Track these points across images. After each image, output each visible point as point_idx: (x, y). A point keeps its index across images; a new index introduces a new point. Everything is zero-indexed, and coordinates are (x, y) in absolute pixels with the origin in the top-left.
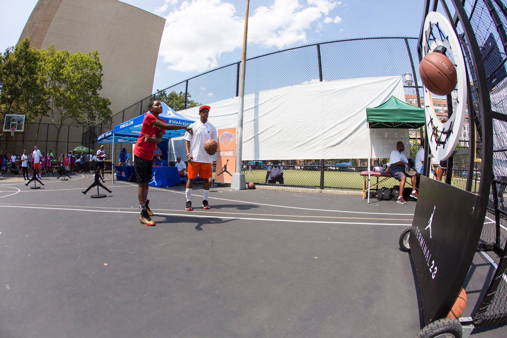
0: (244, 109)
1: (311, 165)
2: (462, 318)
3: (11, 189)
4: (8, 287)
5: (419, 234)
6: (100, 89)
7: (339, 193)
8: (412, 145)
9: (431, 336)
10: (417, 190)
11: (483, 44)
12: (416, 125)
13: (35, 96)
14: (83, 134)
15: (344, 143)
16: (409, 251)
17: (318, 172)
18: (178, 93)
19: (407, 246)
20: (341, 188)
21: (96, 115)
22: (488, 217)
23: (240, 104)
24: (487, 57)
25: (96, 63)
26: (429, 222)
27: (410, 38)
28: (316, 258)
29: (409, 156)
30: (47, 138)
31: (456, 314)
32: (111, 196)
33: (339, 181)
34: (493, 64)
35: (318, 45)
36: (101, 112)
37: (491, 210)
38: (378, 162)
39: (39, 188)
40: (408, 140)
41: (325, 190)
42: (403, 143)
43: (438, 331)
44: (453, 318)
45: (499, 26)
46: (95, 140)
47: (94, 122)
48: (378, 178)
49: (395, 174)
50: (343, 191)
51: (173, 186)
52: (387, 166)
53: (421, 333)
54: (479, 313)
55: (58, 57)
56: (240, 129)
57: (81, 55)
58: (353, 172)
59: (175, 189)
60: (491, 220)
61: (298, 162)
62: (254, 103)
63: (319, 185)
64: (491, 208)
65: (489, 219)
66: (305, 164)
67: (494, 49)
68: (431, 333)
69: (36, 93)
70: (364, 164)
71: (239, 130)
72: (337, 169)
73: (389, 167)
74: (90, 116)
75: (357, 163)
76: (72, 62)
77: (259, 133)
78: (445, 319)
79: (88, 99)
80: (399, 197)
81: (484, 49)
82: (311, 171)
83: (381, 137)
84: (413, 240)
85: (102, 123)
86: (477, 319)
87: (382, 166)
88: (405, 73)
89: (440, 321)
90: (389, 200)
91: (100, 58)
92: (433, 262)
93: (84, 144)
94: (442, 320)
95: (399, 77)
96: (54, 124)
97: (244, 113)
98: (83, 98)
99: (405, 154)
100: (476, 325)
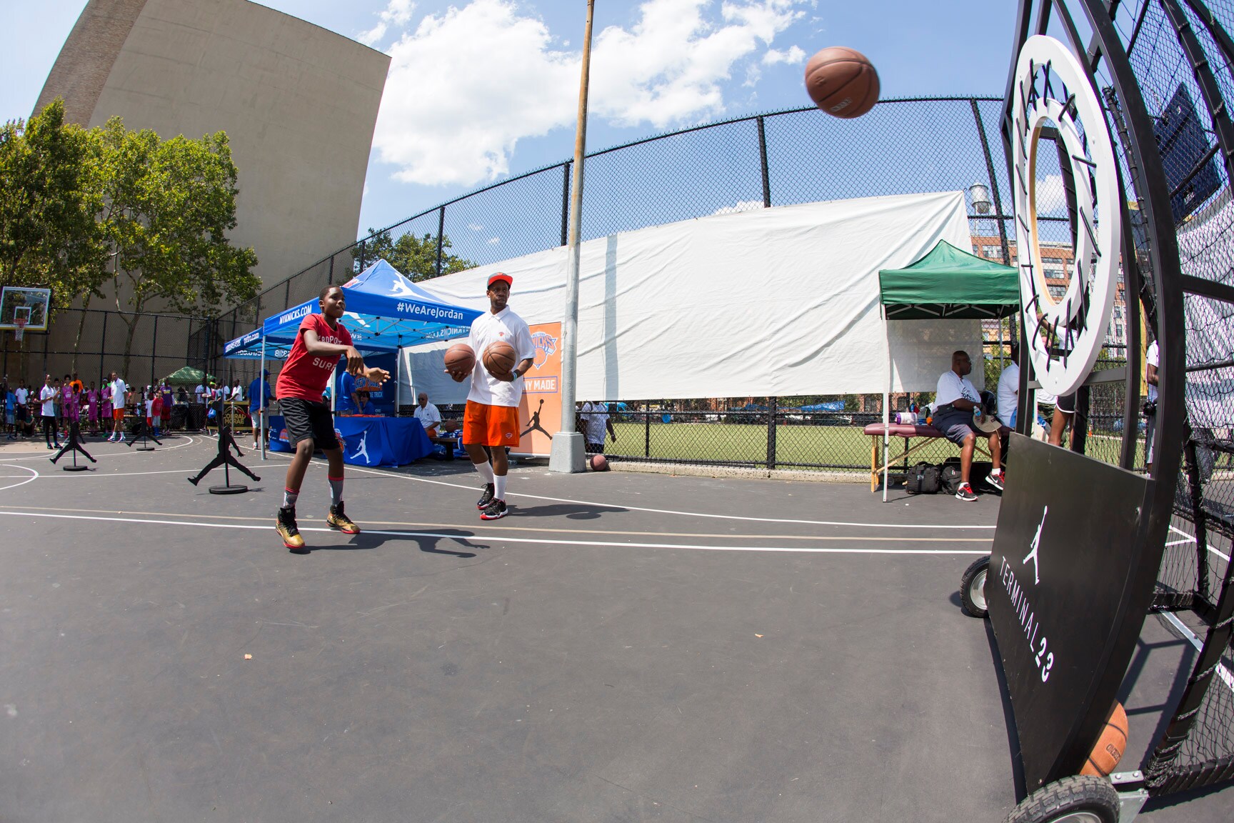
0: (580, 278)
1: (745, 410)
2: (1119, 775)
3: (16, 471)
4: (12, 712)
5: (1009, 574)
6: (230, 228)
7: (813, 479)
8: (990, 358)
9: (1040, 820)
10: (1003, 469)
11: (1161, 110)
12: (998, 310)
13: (74, 242)
14: (190, 337)
15: (825, 356)
16: (985, 615)
17: (760, 427)
18: (419, 236)
19: (981, 603)
20: (819, 466)
21: (222, 291)
22: (1179, 528)
23: (570, 264)
24: (1170, 141)
25: (221, 163)
26: (1032, 545)
27: (983, 99)
28: (760, 636)
29: (982, 386)
30: (103, 348)
31: (1101, 764)
32: (259, 490)
33: (813, 449)
34: (1186, 157)
35: (760, 120)
36: (233, 284)
37: (1184, 511)
38: (908, 402)
39: (85, 469)
40: (979, 346)
41: (779, 472)
42: (968, 353)
43: (1058, 807)
44: (1094, 774)
45: (1199, 67)
46: (219, 352)
47: (217, 307)
48: (907, 441)
49: (949, 431)
50: (824, 473)
51: (411, 464)
52: (929, 410)
53: (1018, 814)
54: (1159, 762)
55: (131, 148)
56: (569, 325)
57: (185, 143)
58: (847, 425)
59: (413, 473)
60: (1186, 535)
61: (713, 403)
62: (604, 261)
63: (764, 459)
64: (1185, 505)
65: (1181, 532)
66: (729, 409)
67: (1189, 122)
68: (1040, 814)
69: (77, 236)
70: (873, 408)
71: (567, 326)
72: (807, 420)
73: (934, 414)
74: (206, 293)
75: (856, 404)
76: (163, 159)
77: (617, 334)
78: (1074, 779)
79: (203, 252)
80: (962, 486)
81: (1163, 122)
82: (743, 426)
83: (915, 340)
84: (995, 589)
85: (235, 310)
86: (1155, 774)
87: (916, 410)
88: (971, 185)
89: (1061, 784)
90: (934, 493)
91: (231, 152)
92: (1044, 641)
93: (192, 363)
94: (1067, 782)
95: (958, 195)
96: (119, 313)
97: (581, 285)
98: (190, 248)
99: (972, 382)
100: (1151, 790)
